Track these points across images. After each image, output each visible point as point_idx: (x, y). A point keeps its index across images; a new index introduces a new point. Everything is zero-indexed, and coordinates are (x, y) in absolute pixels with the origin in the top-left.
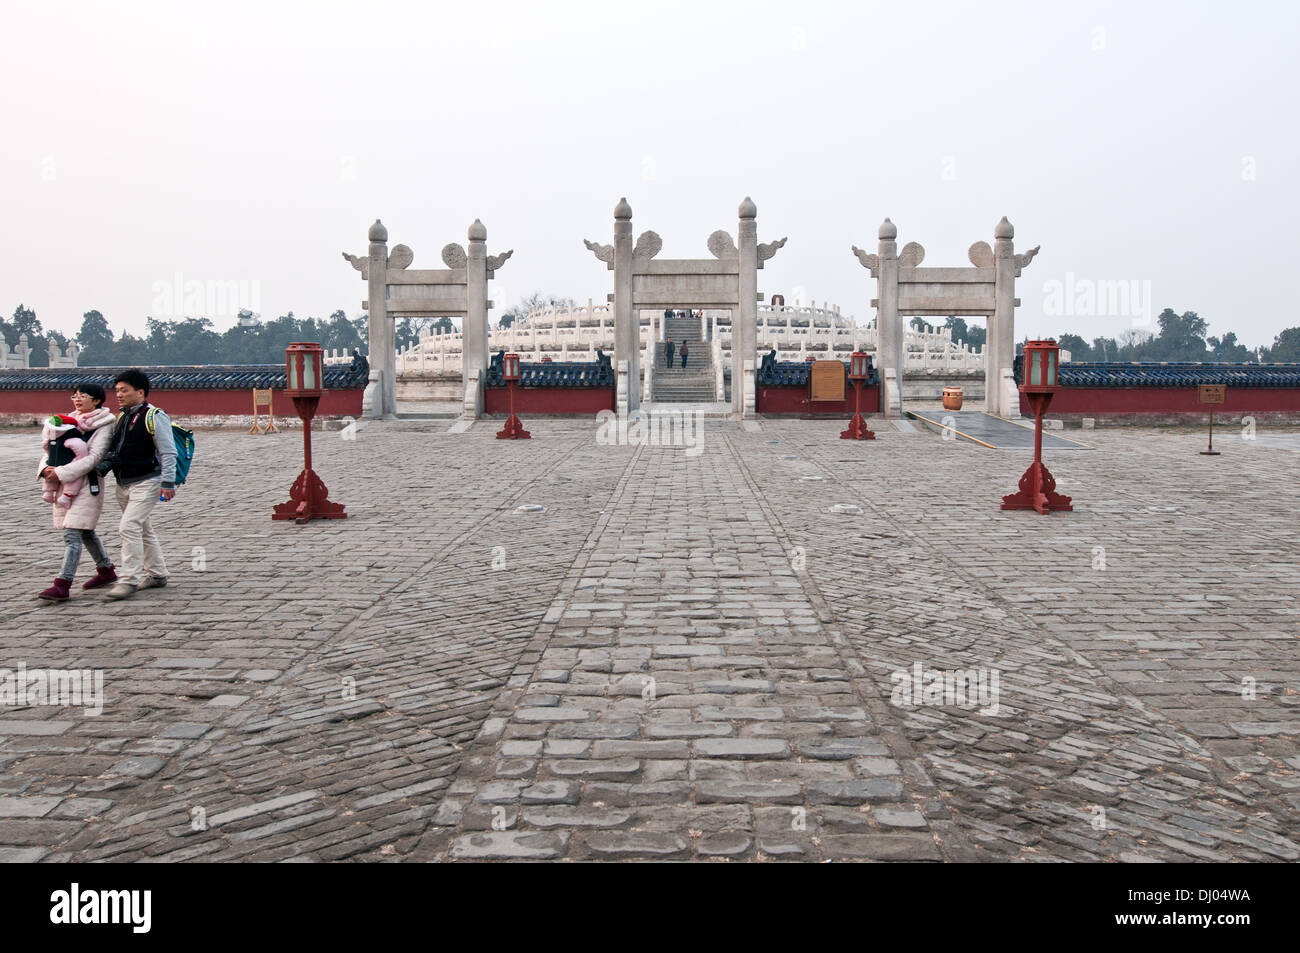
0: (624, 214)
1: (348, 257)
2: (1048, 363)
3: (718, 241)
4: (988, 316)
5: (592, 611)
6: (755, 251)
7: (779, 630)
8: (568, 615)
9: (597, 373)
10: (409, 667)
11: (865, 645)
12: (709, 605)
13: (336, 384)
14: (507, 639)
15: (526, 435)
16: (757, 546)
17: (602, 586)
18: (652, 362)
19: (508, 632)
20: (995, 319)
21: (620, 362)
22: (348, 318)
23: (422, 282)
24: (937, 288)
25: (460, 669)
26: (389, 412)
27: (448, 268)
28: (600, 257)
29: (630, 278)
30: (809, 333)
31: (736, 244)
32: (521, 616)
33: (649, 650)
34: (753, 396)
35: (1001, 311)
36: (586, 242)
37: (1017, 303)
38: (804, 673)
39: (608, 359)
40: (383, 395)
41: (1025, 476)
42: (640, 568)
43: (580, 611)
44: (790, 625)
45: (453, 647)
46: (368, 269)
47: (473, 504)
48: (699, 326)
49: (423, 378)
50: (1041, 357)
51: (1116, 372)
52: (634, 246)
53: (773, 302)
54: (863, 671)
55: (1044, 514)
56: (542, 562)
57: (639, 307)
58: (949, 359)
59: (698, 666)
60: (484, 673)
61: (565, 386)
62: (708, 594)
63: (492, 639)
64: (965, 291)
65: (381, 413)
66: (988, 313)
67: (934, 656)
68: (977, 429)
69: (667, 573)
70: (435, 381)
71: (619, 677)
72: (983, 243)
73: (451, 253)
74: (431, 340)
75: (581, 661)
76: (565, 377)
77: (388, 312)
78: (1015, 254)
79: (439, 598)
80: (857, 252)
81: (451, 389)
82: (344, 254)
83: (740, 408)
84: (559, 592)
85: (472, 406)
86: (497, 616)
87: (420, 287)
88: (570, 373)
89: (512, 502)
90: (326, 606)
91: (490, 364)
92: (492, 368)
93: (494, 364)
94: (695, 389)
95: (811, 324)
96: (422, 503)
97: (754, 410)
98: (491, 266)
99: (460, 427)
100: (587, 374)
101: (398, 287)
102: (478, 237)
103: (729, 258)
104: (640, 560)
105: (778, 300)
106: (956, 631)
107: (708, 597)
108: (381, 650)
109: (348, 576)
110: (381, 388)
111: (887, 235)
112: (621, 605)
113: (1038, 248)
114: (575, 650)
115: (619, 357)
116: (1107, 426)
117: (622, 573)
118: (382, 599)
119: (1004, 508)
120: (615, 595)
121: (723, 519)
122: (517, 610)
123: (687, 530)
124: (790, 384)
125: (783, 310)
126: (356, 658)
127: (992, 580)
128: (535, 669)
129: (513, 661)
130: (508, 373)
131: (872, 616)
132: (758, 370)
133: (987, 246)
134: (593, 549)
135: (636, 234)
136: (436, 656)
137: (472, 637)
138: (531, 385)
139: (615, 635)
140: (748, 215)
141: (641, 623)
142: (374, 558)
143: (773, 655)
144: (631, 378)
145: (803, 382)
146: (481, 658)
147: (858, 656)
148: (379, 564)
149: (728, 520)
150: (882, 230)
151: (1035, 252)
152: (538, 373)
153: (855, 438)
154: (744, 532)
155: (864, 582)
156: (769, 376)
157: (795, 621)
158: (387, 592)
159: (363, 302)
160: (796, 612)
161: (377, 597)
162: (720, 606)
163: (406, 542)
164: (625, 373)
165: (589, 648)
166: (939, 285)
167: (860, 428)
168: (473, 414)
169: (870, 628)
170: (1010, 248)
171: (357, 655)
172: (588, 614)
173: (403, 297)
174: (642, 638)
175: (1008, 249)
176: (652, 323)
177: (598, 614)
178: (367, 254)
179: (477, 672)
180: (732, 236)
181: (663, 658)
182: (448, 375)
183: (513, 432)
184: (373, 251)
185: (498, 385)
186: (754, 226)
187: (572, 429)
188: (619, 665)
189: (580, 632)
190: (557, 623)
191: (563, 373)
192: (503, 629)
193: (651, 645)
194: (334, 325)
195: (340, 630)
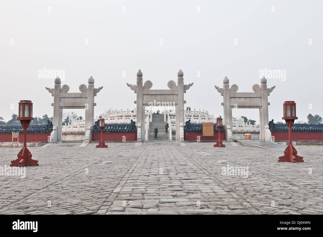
0: (140, 75)
1: (47, 89)
2: (292, 109)
3: (171, 84)
4: (260, 108)
5: (133, 189)
6: (183, 87)
7: (210, 194)
8: (123, 190)
9: (130, 127)
10: (54, 207)
11: (248, 198)
12: (180, 187)
13: (41, 131)
14: (97, 198)
15: (106, 147)
16: (194, 171)
17: (136, 182)
18: (148, 128)
19: (98, 195)
20: (262, 109)
21: (138, 123)
22: (48, 117)
23: (72, 97)
24: (243, 99)
25: (77, 207)
26: (59, 141)
27: (81, 92)
28: (132, 89)
29: (142, 95)
30: (199, 119)
31: (177, 85)
32: (104, 191)
33: (158, 201)
34: (183, 134)
35: (264, 106)
36: (127, 84)
37: (269, 104)
38: (226, 207)
39: (134, 123)
40: (58, 135)
41: (286, 150)
42: (150, 178)
43: (128, 189)
44: (214, 192)
45: (74, 201)
46: (54, 92)
47: (87, 162)
48: (163, 117)
49: (72, 133)
50: (290, 107)
51: (302, 127)
52: (143, 85)
53: (187, 110)
54: (251, 206)
55: (294, 163)
56: (113, 176)
57: (144, 105)
58: (244, 127)
59: (180, 205)
60: (87, 209)
61: (120, 132)
62: (178, 183)
63: (91, 198)
64: (252, 100)
65: (56, 141)
66: (260, 107)
67: (278, 201)
68: (259, 144)
69: (161, 179)
70: (76, 135)
71: (146, 210)
72: (257, 85)
73: (82, 87)
74: (75, 122)
75: (129, 204)
76: (120, 128)
77: (60, 107)
78: (267, 88)
79: (70, 186)
80: (216, 88)
81: (81, 137)
82: (46, 88)
83: (179, 139)
84: (119, 184)
85: (88, 138)
86: (94, 191)
87: (72, 99)
88: (122, 127)
89: (101, 161)
90: (23, 189)
91: (94, 125)
92: (95, 125)
93: (96, 124)
94: (162, 136)
95: (200, 116)
96: (68, 162)
97: (183, 139)
98: (96, 92)
99: (84, 145)
100: (127, 127)
101: (64, 99)
102: (91, 82)
103: (175, 89)
104: (150, 175)
105: (188, 109)
106: (282, 193)
107: (179, 185)
108: (43, 202)
109: (35, 180)
110: (57, 133)
111: (226, 82)
112: (144, 187)
113: (275, 86)
114: (127, 201)
115: (138, 122)
116: (300, 144)
117: (143, 179)
118: (47, 187)
119: (279, 161)
120: (142, 184)
121: (179, 165)
122: (102, 189)
123: (166, 168)
124: (195, 131)
125: (190, 112)
126: (32, 205)
127: (286, 179)
128: (109, 207)
129: (100, 205)
130: (101, 125)
131: (246, 189)
132: (185, 126)
133: (258, 86)
134: (132, 173)
135: (144, 82)
136: (67, 203)
137: (83, 197)
138: (108, 131)
139: (143, 196)
140: (181, 75)
141: (153, 192)
142: (47, 175)
143: (210, 201)
144: (142, 129)
145: (200, 130)
146: (86, 204)
147: (246, 201)
148: (48, 177)
149: (180, 165)
150: (224, 80)
151: (274, 87)
152: (111, 127)
153: (219, 147)
154: (188, 168)
155: (238, 180)
156: (188, 128)
157: (216, 191)
158: (50, 185)
159: (52, 104)
160: (214, 188)
161: (45, 186)
162: (184, 187)
163: (60, 171)
164: (140, 127)
165: (132, 200)
166: (243, 98)
167: (220, 144)
168: (88, 141)
169: (246, 193)
170: (266, 86)
171: (33, 203)
172: (131, 190)
173: (66, 102)
174: (154, 196)
175: (265, 87)
176: (148, 116)
177: (135, 190)
178: (54, 88)
179: (84, 208)
180: (175, 82)
181: (164, 203)
182: (81, 132)
183: (102, 145)
184: (56, 87)
185: (97, 131)
186: (183, 79)
187: (122, 145)
188: (145, 206)
189: (128, 195)
190: (119, 193)
191: (119, 127)
192: (96, 195)
193: (159, 199)
194: (44, 119)
195: (27, 196)
